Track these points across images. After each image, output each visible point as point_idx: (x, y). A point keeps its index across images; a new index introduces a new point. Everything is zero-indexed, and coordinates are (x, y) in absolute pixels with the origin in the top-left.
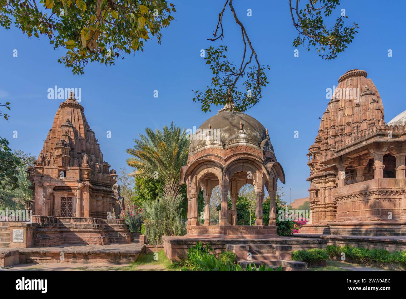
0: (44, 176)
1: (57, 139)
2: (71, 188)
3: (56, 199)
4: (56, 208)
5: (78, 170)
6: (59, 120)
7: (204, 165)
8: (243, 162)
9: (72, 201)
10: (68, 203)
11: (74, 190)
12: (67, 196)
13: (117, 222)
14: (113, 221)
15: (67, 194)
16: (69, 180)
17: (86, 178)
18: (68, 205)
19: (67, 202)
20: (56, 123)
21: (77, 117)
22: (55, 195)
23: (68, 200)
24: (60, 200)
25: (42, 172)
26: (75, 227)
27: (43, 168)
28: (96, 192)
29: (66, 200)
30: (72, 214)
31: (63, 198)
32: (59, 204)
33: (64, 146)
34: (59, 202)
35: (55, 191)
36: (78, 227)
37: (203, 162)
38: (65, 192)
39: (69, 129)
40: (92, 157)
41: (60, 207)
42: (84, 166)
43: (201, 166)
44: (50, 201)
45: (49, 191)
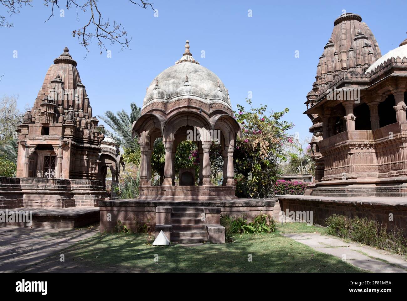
0: (28, 134)
1: (45, 95)
2: (53, 146)
3: (39, 158)
4: (39, 168)
5: (61, 127)
6: (50, 76)
7: (151, 119)
8: (187, 116)
9: (55, 160)
10: (52, 162)
11: (56, 148)
12: (50, 155)
13: (86, 183)
14: (81, 182)
15: (50, 153)
16: (51, 138)
17: (69, 135)
18: (51, 164)
19: (50, 161)
20: (47, 79)
21: (67, 72)
22: (38, 154)
23: (52, 160)
24: (43, 160)
25: (27, 130)
26: (36, 188)
27: (28, 126)
28: (80, 150)
29: (49, 160)
30: (54, 174)
31: (46, 158)
32: (42, 164)
33: (49, 102)
34: (42, 162)
35: (39, 150)
36: (39, 188)
37: (150, 117)
38: (48, 151)
39: (58, 85)
40: (80, 112)
41: (43, 167)
42: (68, 122)
43: (148, 121)
44: (32, 160)
45: (31, 150)
